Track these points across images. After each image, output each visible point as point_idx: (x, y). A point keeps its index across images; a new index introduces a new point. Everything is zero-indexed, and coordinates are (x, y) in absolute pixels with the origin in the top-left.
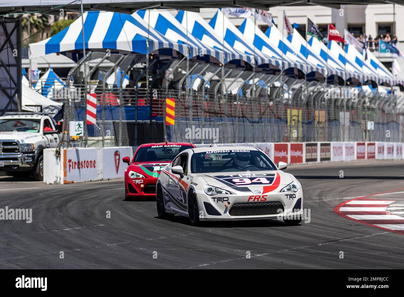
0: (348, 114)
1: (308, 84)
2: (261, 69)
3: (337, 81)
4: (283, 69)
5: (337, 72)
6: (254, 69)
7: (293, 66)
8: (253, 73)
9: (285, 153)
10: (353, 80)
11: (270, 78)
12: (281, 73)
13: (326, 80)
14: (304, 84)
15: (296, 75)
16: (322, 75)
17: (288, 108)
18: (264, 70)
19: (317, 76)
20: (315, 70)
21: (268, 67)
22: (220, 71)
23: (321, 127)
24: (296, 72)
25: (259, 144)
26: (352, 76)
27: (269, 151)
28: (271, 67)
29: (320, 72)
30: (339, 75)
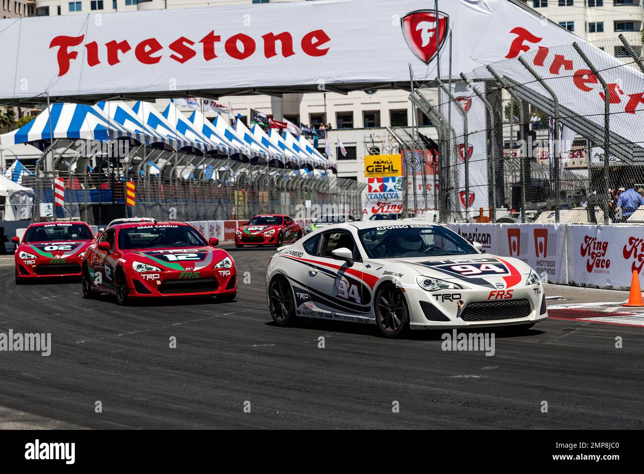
0: (288, 195)
1: (253, 167)
2: (209, 155)
3: (278, 165)
4: (230, 154)
5: (277, 157)
6: (204, 155)
7: (238, 152)
8: (204, 158)
9: (234, 229)
10: (291, 164)
11: (219, 163)
12: (229, 158)
13: (268, 165)
14: (248, 169)
15: (241, 160)
16: (264, 159)
17: (235, 189)
18: (212, 156)
19: (259, 160)
20: (258, 155)
21: (217, 153)
22: (174, 156)
23: (265, 206)
24: (241, 158)
25: (210, 221)
26: (291, 161)
27: (219, 228)
28: (219, 153)
29: (262, 156)
30: (280, 159)
